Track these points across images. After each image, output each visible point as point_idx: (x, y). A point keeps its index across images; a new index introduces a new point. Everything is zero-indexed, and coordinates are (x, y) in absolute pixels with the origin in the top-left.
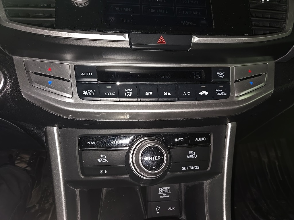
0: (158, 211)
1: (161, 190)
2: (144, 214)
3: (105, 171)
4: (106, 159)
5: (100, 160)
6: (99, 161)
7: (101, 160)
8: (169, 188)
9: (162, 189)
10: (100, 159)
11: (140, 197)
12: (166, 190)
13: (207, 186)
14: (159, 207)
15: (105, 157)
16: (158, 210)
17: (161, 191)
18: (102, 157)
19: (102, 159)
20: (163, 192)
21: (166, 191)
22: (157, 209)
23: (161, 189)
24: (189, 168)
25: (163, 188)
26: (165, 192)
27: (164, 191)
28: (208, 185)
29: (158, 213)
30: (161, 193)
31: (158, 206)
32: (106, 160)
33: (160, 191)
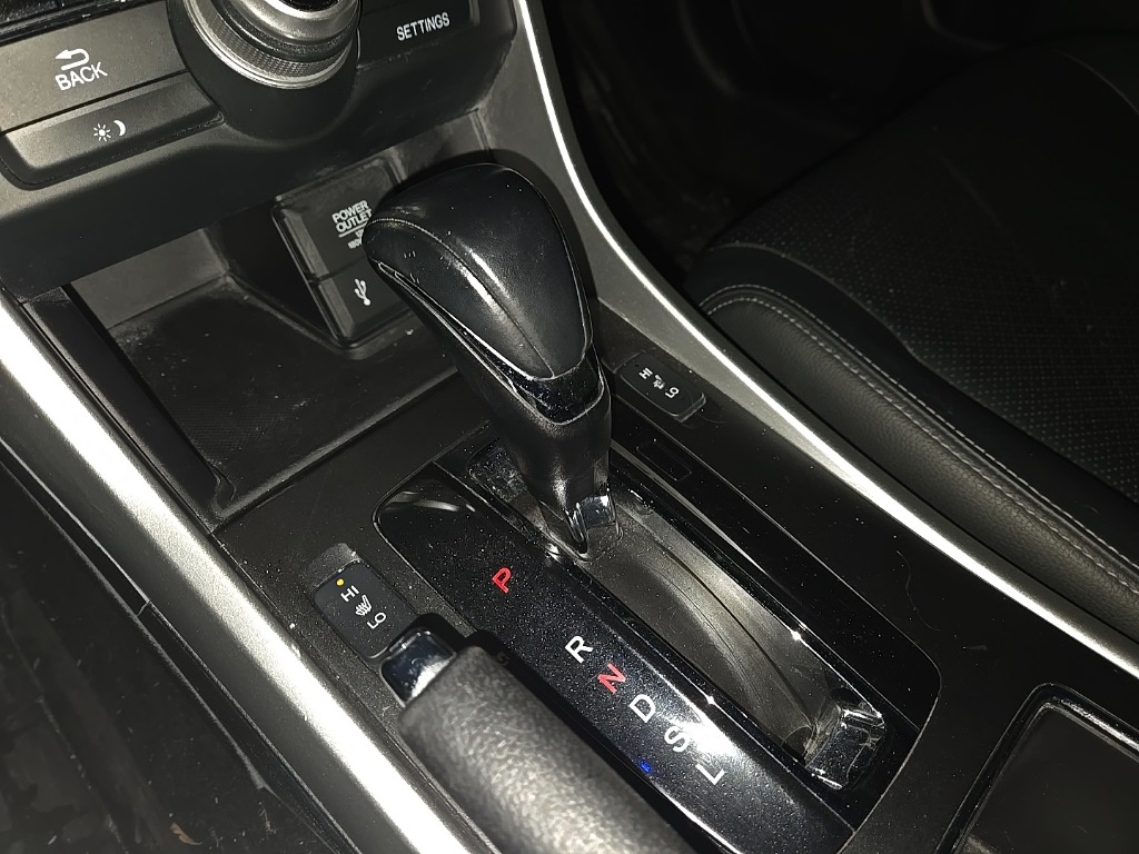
0: (364, 297)
1: (340, 220)
2: (320, 341)
3: (117, 122)
4: (92, 62)
5: (69, 78)
6: (65, 85)
7: (73, 73)
8: (364, 204)
9: (343, 215)
10: (67, 73)
11: (273, 312)
12: (358, 215)
13: (484, 125)
14: (363, 283)
15: (81, 57)
16: (363, 293)
17: (344, 224)
18: (66, 62)
19: (77, 70)
20: (353, 227)
21: (360, 219)
22: (357, 291)
23: (339, 215)
24: (418, 26)
25: (345, 212)
26: (359, 222)
27: (352, 219)
28: (485, 118)
29: (367, 302)
30: (347, 230)
31: (357, 281)
32: (96, 72)
33: (341, 227)
